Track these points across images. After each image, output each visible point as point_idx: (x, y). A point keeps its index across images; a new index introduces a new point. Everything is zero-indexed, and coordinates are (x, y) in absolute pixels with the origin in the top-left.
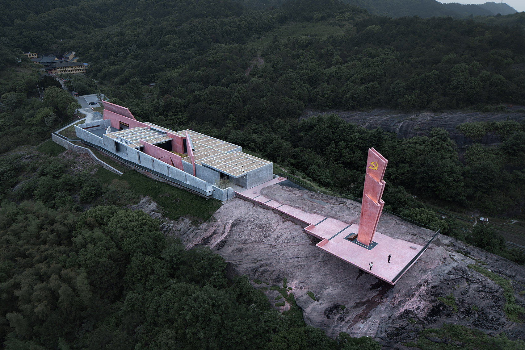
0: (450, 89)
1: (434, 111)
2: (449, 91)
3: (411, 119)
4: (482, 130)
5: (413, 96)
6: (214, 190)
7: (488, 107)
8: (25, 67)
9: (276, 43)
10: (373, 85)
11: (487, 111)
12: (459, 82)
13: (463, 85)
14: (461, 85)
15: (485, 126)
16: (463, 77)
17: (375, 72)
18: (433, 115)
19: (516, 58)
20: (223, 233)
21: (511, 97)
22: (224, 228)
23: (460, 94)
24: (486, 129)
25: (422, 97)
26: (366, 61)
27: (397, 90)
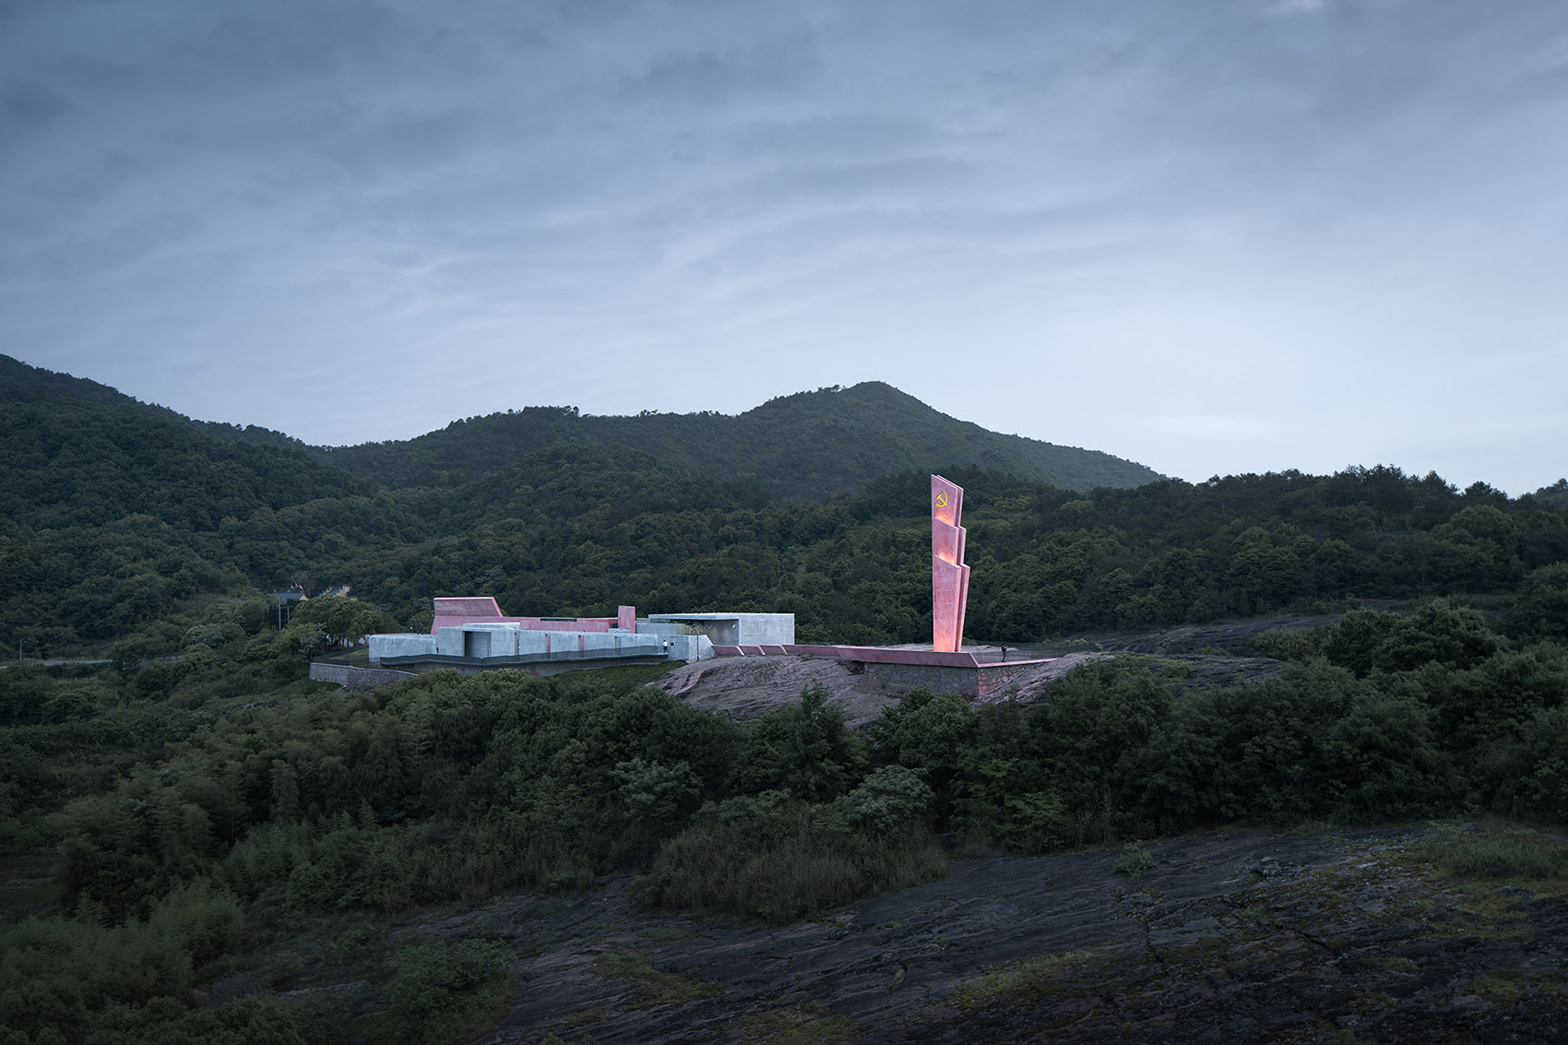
0: (1233, 575)
1: (1200, 621)
2: (1230, 581)
3: (1146, 641)
4: (1306, 642)
5: (1150, 596)
6: (672, 644)
7: (1321, 604)
8: (239, 596)
9: (843, 541)
10: (1061, 587)
11: (1321, 612)
12: (1249, 558)
13: (1258, 564)
14: (1252, 564)
15: (1311, 634)
16: (1255, 550)
17: (1068, 569)
18: (1198, 629)
19: (1385, 520)
20: (684, 686)
21: (1371, 584)
22: (688, 680)
23: (1255, 581)
24: (1315, 640)
25: (1170, 597)
26: (1049, 552)
27: (1112, 589)
